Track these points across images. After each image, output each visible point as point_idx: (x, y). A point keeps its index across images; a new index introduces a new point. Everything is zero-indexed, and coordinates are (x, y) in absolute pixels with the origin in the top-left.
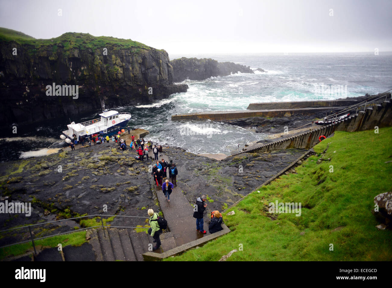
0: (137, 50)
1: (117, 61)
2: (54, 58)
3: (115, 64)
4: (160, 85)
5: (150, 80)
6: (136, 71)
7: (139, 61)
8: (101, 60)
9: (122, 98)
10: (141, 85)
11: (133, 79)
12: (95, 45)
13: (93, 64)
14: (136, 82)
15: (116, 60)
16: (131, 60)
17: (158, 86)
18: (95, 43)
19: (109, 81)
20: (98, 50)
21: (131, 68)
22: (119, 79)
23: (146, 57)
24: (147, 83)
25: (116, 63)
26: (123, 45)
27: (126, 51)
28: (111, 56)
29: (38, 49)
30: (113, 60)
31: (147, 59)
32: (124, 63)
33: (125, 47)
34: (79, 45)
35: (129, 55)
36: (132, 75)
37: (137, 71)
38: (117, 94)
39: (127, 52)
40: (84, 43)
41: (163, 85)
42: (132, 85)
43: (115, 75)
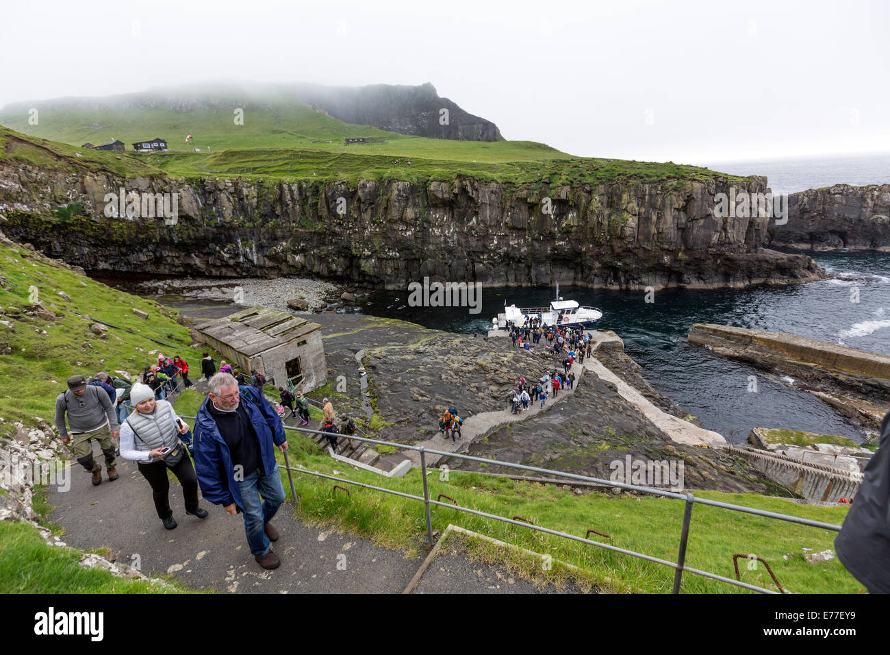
0: (678, 184)
1: (631, 205)
2: (534, 200)
3: (625, 210)
4: (718, 252)
5: (695, 243)
6: (665, 223)
7: (677, 205)
8: (602, 204)
9: (627, 268)
10: (671, 249)
11: (655, 237)
12: (598, 179)
13: (587, 208)
14: (659, 244)
15: (629, 203)
16: (659, 203)
17: (711, 254)
18: (599, 174)
19: (608, 237)
20: (601, 186)
21: (654, 218)
22: (626, 237)
23: (694, 196)
24: (686, 246)
25: (627, 207)
26: (651, 174)
27: (654, 185)
28: (621, 196)
29: (518, 187)
30: (623, 202)
31: (695, 201)
32: (644, 207)
33: (655, 178)
34: (572, 179)
35: (657, 194)
36: (653, 230)
37: (667, 224)
38: (620, 261)
39: (656, 188)
40: (582, 175)
41: (725, 254)
42: (650, 249)
43: (619, 229)
